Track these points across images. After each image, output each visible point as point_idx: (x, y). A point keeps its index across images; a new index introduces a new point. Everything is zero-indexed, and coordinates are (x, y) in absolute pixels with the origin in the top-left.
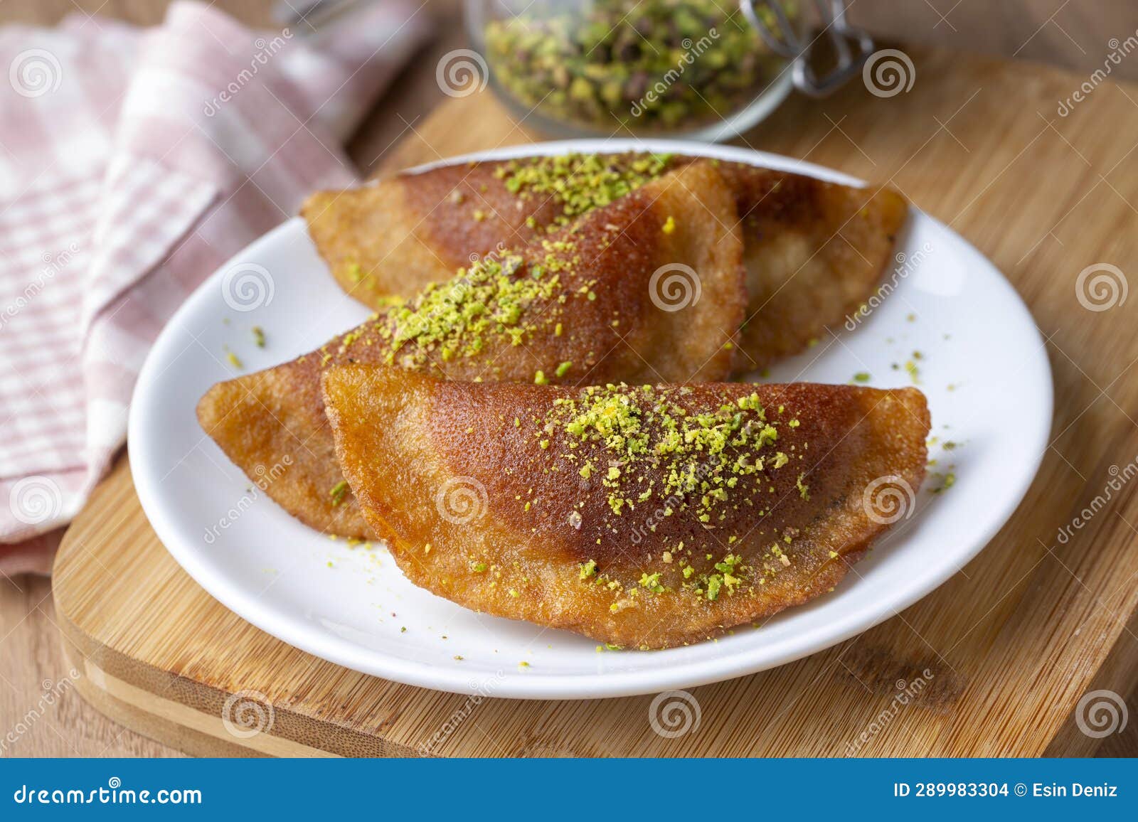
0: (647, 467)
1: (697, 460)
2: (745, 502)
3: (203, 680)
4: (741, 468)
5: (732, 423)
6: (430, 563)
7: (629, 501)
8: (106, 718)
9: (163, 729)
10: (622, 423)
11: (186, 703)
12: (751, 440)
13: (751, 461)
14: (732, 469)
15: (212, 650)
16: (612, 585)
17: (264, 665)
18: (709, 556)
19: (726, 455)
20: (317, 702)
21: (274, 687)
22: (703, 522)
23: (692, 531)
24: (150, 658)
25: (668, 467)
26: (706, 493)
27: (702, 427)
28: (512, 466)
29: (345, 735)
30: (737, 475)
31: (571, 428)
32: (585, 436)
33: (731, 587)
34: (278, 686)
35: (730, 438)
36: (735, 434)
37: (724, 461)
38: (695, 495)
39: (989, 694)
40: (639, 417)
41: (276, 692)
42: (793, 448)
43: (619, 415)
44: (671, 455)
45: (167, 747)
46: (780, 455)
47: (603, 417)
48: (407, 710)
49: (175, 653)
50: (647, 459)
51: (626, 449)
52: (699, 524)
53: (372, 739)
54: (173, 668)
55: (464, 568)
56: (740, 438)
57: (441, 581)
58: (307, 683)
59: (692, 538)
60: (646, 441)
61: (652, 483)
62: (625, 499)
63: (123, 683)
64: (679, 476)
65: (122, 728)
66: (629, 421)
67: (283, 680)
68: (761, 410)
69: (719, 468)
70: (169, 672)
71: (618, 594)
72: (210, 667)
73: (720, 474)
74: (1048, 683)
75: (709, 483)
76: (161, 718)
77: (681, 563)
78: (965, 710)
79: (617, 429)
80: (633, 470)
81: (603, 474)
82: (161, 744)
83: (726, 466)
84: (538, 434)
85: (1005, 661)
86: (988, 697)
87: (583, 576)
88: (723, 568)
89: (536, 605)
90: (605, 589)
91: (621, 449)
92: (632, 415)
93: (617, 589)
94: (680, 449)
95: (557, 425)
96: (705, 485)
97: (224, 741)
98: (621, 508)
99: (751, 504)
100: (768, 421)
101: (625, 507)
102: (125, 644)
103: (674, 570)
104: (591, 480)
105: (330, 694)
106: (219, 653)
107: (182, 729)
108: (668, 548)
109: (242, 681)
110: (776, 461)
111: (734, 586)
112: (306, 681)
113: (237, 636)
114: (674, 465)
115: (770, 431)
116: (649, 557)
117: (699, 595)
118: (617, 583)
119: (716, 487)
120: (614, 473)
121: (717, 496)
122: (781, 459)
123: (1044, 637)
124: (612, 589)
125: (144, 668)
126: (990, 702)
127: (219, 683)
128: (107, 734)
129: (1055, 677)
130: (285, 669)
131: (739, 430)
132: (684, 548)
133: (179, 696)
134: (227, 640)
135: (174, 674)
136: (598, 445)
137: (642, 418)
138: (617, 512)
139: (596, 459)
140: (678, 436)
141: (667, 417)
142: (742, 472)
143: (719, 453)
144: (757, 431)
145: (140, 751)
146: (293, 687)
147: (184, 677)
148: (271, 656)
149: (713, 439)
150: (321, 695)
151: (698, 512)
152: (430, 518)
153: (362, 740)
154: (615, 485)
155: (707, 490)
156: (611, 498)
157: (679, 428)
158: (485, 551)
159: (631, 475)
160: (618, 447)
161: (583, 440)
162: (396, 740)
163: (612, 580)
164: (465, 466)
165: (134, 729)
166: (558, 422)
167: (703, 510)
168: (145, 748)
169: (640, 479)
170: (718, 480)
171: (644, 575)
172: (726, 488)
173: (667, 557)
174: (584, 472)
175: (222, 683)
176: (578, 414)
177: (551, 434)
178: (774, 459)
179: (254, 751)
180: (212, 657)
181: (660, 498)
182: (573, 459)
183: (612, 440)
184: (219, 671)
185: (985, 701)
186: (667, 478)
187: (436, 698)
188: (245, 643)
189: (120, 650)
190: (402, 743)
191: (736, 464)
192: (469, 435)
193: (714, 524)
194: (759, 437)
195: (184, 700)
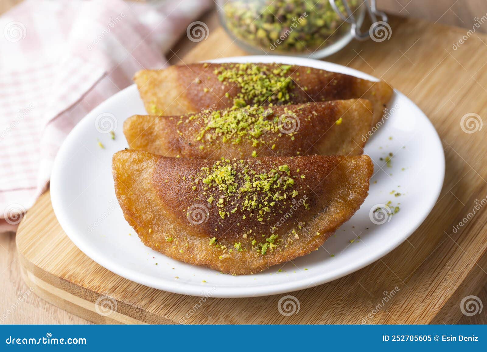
0: (236, 198)
1: (257, 195)
2: (279, 212)
3: (73, 281)
4: (276, 198)
5: (274, 178)
6: (151, 237)
7: (228, 213)
8: (36, 295)
9: (58, 301)
10: (226, 179)
11: (66, 291)
12: (282, 185)
13: (282, 195)
14: (273, 198)
15: (79, 269)
16: (222, 247)
17: (99, 276)
18: (263, 235)
19: (270, 192)
20: (120, 293)
21: (102, 286)
22: (260, 221)
23: (256, 225)
24: (52, 271)
25: (244, 198)
26: (261, 209)
27: (261, 180)
28: (181, 197)
29: (130, 308)
30: (275, 201)
31: (205, 181)
32: (210, 184)
33: (272, 249)
34: (104, 285)
35: (273, 184)
36: (275, 183)
37: (269, 195)
38: (256, 210)
39: (404, 303)
40: (235, 176)
41: (103, 288)
42: (301, 188)
43: (225, 175)
44: (246, 193)
45: (60, 308)
46: (294, 191)
47: (219, 176)
48: (157, 298)
49: (63, 269)
50: (235, 195)
51: (227, 190)
52: (259, 222)
53: (140, 310)
54: (62, 275)
55: (163, 239)
56: (277, 184)
57: (155, 244)
58: (116, 285)
59: (256, 228)
60: (236, 186)
61: (237, 205)
62: (226, 212)
63: (42, 281)
64: (249, 202)
65: (42, 300)
66: (230, 178)
67: (107, 283)
68: (288, 171)
69: (267, 198)
70: (60, 277)
71: (224, 251)
72: (77, 276)
73: (267, 201)
74: (430, 299)
75: (263, 205)
76: (57, 296)
77: (251, 239)
78: (393, 309)
79: (224, 182)
80: (230, 200)
81: (217, 201)
82: (58, 307)
83: (270, 197)
84: (192, 184)
85: (413, 289)
86: (403, 305)
87: (211, 243)
88: (269, 240)
89: (190, 256)
90: (219, 249)
91: (225, 190)
92: (232, 174)
93: (224, 249)
94: (250, 190)
95: (200, 179)
96: (260, 205)
97: (82, 308)
98: (224, 215)
99: (282, 213)
100: (291, 177)
101: (226, 215)
102: (42, 265)
103: (248, 242)
104: (212, 203)
105: (125, 290)
106: (82, 270)
107: (65, 301)
108: (245, 232)
109: (89, 283)
110: (293, 194)
111: (273, 248)
112: (116, 284)
113: (89, 263)
114: (247, 197)
115: (291, 181)
116: (238, 236)
117: (258, 252)
118: (225, 246)
119: (265, 206)
120: (221, 201)
121: (265, 210)
122: (295, 193)
123: (431, 279)
124: (222, 249)
125: (50, 275)
126: (404, 306)
127: (79, 283)
128: (36, 302)
129: (433, 297)
130: (108, 278)
131: (276, 181)
132: (252, 232)
133: (64, 287)
134: (85, 265)
135: (61, 278)
136: (216, 188)
137: (236, 176)
138: (222, 218)
139: (214, 194)
140: (250, 184)
141: (247, 176)
142: (277, 200)
143: (267, 191)
144: (285, 181)
145: (48, 310)
146: (110, 286)
147: (65, 280)
148: (102, 273)
149: (265, 185)
150: (122, 290)
151: (257, 217)
152: (152, 217)
153: (136, 310)
154: (222, 206)
155: (262, 208)
156: (220, 212)
157: (251, 181)
158: (173, 232)
159: (229, 201)
160: (224, 189)
161: (210, 186)
162: (150, 311)
163: (223, 245)
164: (164, 196)
165: (47, 301)
166: (200, 178)
167: (260, 216)
168: (51, 308)
169: (232, 204)
170: (266, 203)
171: (236, 244)
172: (270, 207)
173: (245, 236)
174: (210, 200)
175: (81, 283)
176: (210, 174)
177: (197, 183)
178: (292, 193)
179: (94, 312)
180: (78, 272)
181: (241, 212)
182: (205, 194)
183: (222, 186)
184: (80, 278)
185: (402, 306)
186: (244, 203)
187: (168, 295)
188: (92, 267)
189: (40, 267)
190: (153, 312)
191: (274, 196)
192: (166, 183)
193: (265, 222)
194: (285, 184)
195: (66, 290)
